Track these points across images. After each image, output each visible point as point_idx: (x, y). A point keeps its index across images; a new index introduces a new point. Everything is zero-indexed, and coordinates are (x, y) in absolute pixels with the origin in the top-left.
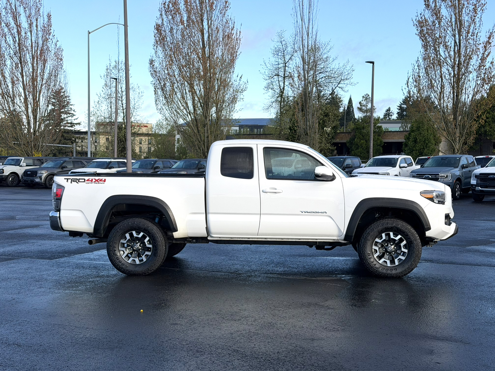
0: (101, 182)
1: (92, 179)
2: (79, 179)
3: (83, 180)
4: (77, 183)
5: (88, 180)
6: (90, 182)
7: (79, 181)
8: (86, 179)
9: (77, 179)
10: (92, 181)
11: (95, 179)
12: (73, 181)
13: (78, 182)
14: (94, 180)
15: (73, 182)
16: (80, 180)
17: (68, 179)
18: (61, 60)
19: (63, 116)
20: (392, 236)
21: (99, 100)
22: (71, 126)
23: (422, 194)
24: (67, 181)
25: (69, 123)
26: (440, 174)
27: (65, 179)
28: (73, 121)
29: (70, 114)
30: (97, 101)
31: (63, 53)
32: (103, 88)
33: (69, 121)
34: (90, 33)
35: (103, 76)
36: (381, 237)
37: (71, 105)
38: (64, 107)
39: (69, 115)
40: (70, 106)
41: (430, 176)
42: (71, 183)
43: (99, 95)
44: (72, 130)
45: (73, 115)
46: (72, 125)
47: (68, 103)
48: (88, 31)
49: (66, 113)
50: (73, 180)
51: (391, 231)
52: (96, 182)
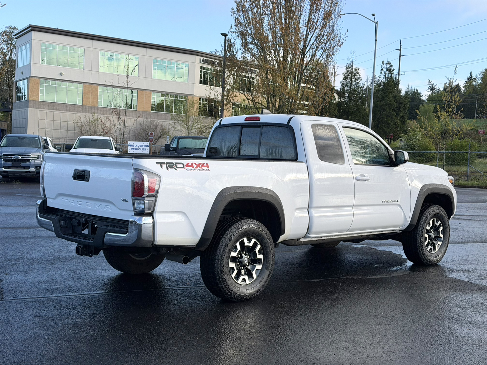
1: (192, 164)
3: (182, 166)
4: (175, 169)
6: (191, 168)
7: (176, 167)
8: (185, 164)
9: (174, 163)
10: (192, 166)
14: (195, 165)
16: (178, 166)
17: (161, 163)
24: (161, 167)
26: (31, 155)
27: (157, 163)
36: (430, 224)
41: (20, 157)
42: (167, 169)
50: (169, 166)
52: (199, 168)
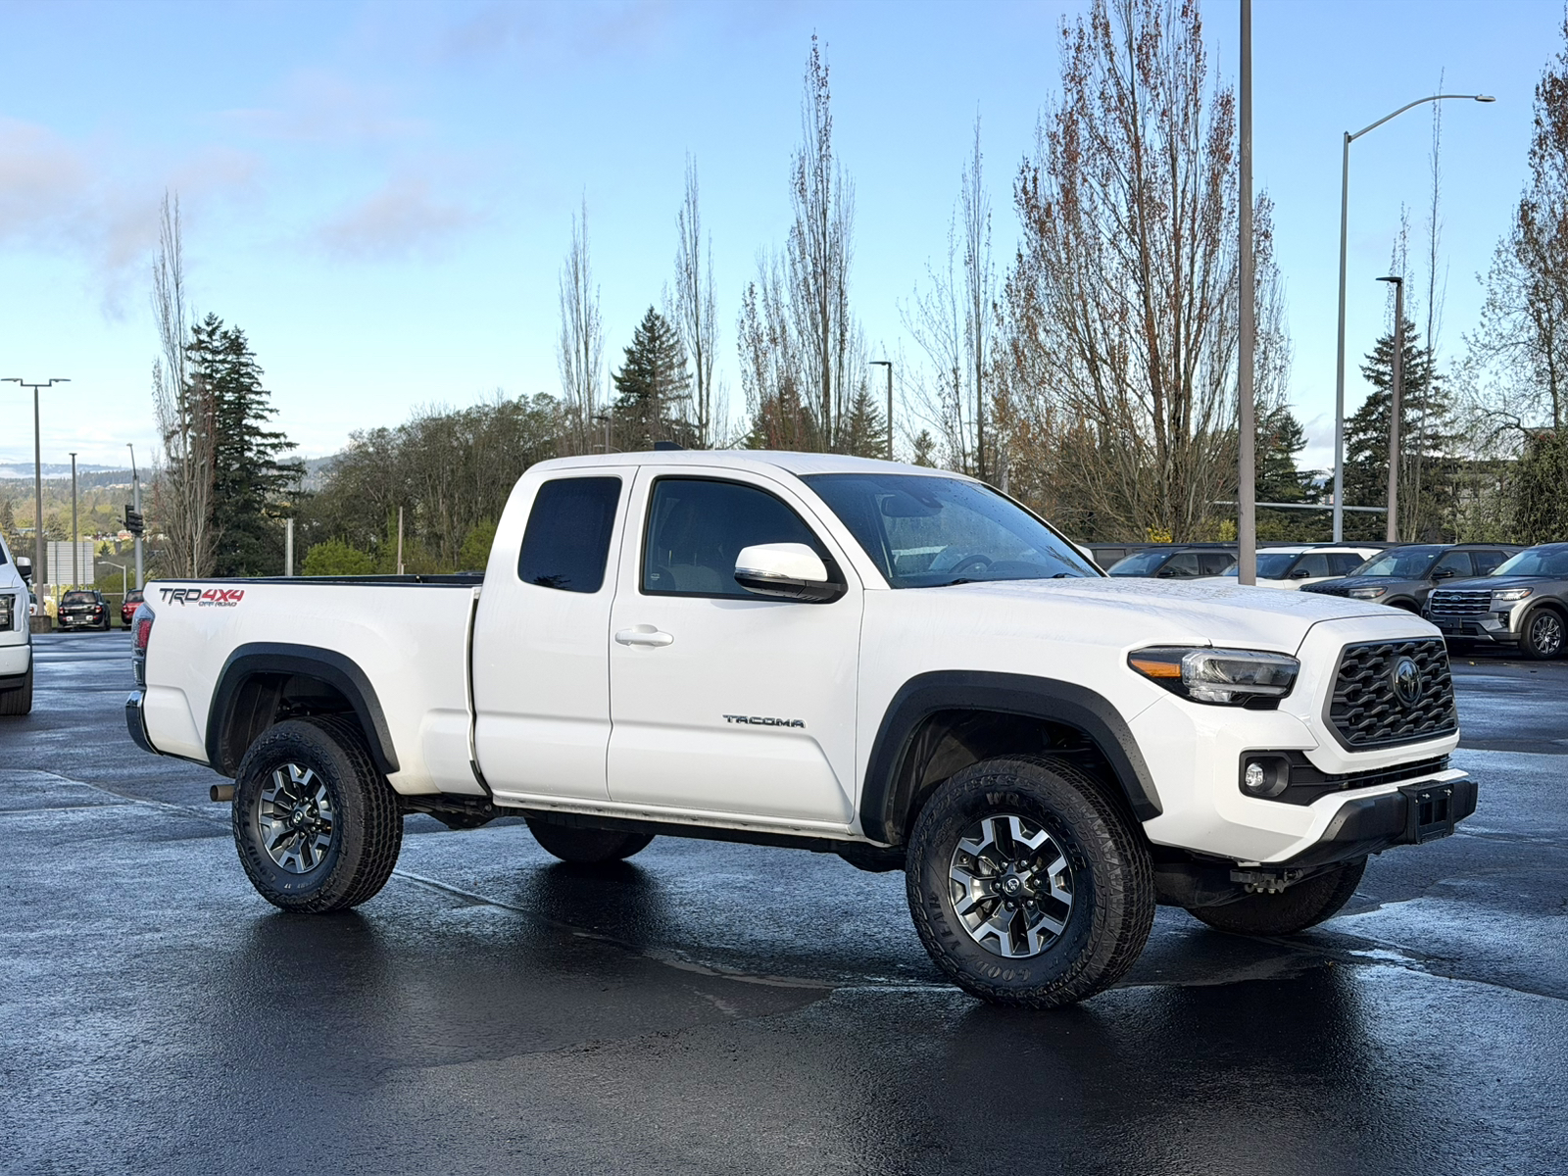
0: (231, 601)
1: (216, 591)
2: (190, 590)
3: (196, 596)
4: (182, 603)
5: (206, 595)
6: (209, 600)
7: (187, 599)
8: (203, 592)
9: (185, 590)
10: (212, 597)
11: (221, 591)
12: (176, 598)
13: (184, 599)
14: (218, 595)
15: (173, 600)
16: (190, 595)
17: (165, 590)
18: (1267, 235)
19: (1411, 414)
20: (1017, 834)
21: (1471, 355)
22: (1435, 447)
23: (1132, 662)
25: (1427, 437)
28: (1441, 429)
29: (1429, 406)
30: (1461, 358)
31: (1273, 215)
32: (1483, 314)
33: (1429, 432)
34: (1349, 139)
35: (1485, 277)
36: (980, 836)
37: (1437, 378)
38: (1413, 385)
39: (1428, 411)
40: (1435, 383)
43: (1473, 340)
44: (1438, 458)
45: (1440, 410)
46: (1437, 441)
47: (1428, 372)
48: (1346, 133)
49: (1418, 404)
50: (175, 595)
51: (1014, 814)
